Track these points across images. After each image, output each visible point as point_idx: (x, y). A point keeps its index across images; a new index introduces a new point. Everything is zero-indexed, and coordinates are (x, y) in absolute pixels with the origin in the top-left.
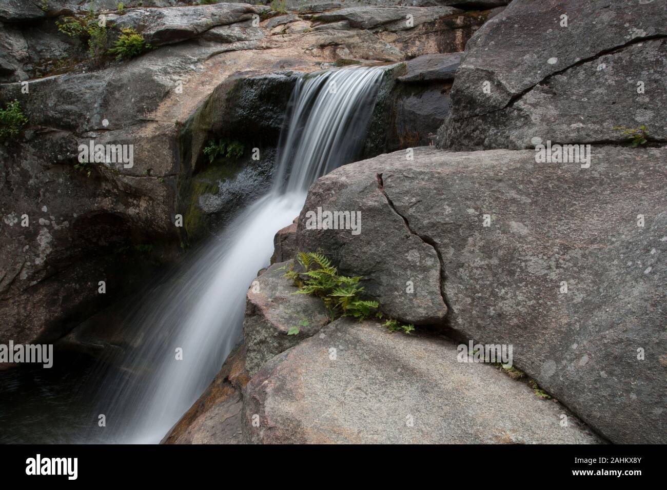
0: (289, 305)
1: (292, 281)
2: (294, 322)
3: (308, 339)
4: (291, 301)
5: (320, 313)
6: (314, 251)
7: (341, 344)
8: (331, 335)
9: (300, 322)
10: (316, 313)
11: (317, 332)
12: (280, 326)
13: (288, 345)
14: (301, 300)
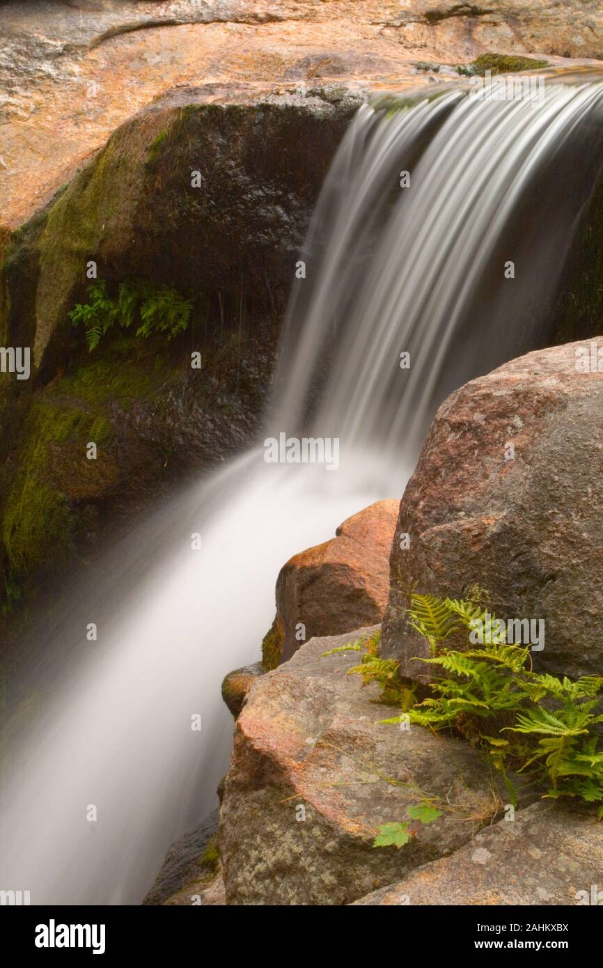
0: (372, 759)
1: (376, 689)
2: (387, 810)
3: (436, 863)
4: (379, 747)
5: (470, 785)
6: (460, 596)
7: (543, 883)
8: (509, 855)
9: (411, 812)
10: (459, 784)
11: (463, 842)
12: (345, 820)
13: (368, 880)
14: (408, 745)
